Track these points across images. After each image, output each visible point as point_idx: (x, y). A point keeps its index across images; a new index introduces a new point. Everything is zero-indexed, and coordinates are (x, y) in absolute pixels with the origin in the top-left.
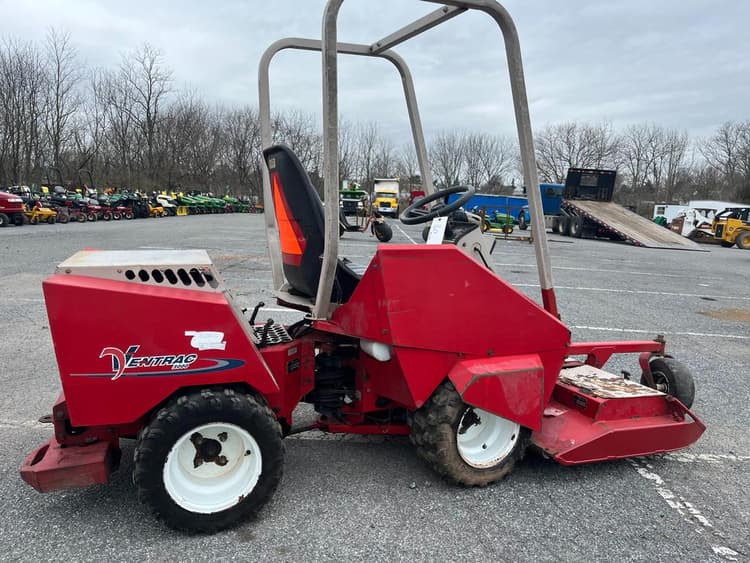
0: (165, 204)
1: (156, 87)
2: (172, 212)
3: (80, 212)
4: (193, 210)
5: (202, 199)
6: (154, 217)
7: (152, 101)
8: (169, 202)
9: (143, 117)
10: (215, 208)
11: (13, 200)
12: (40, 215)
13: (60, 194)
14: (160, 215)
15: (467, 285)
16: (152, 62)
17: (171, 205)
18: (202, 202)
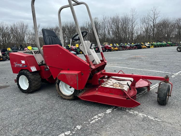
0: (147, 45)
1: (156, 16)
2: (149, 47)
3: (125, 48)
4: (155, 46)
5: (159, 43)
6: (143, 48)
7: (155, 20)
8: (148, 45)
9: (152, 25)
10: (163, 45)
11: (109, 47)
12: (115, 49)
13: (122, 45)
14: (145, 48)
15: (61, 53)
16: (155, 10)
17: (148, 46)
18: (159, 44)
